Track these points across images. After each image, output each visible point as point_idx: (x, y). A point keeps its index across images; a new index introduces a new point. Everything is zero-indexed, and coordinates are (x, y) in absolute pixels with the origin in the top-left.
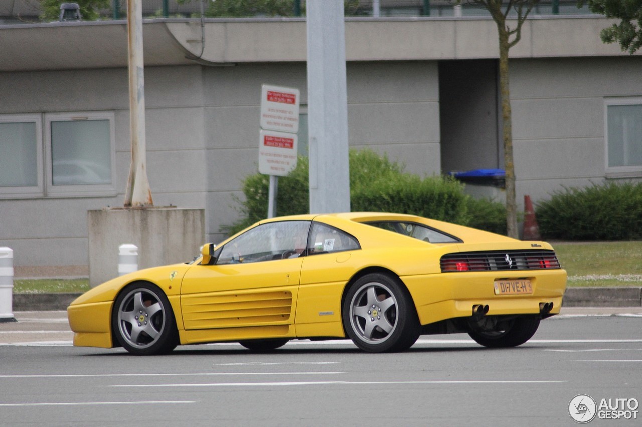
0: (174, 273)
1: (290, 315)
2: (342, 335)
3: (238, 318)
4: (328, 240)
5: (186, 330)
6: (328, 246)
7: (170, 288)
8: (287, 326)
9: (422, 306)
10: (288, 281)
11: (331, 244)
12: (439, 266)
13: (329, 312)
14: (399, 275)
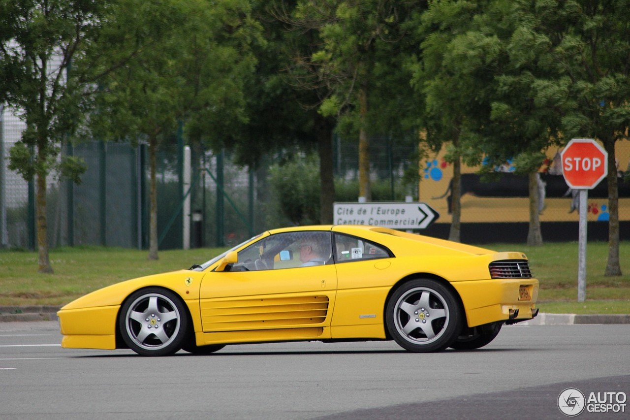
0: (189, 279)
1: (325, 318)
2: (383, 336)
3: (263, 321)
4: (355, 249)
5: (205, 332)
6: (357, 254)
7: (188, 293)
8: (322, 328)
9: (472, 309)
10: (323, 286)
11: (359, 253)
12: (489, 272)
13: (370, 315)
14: (449, 280)
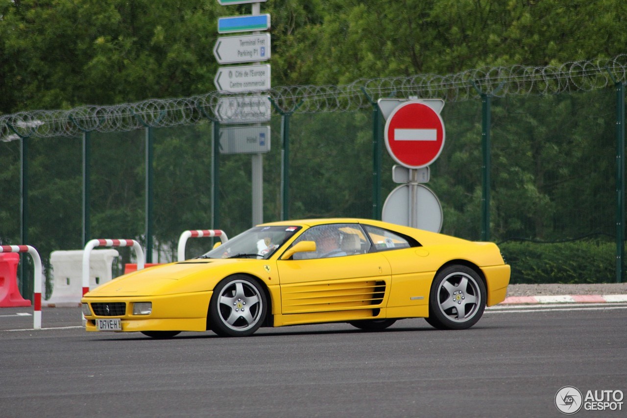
0: (268, 267)
1: (381, 300)
5: (283, 314)
6: (390, 244)
7: (270, 279)
9: (494, 291)
10: (380, 272)
13: (420, 297)
14: (479, 266)
